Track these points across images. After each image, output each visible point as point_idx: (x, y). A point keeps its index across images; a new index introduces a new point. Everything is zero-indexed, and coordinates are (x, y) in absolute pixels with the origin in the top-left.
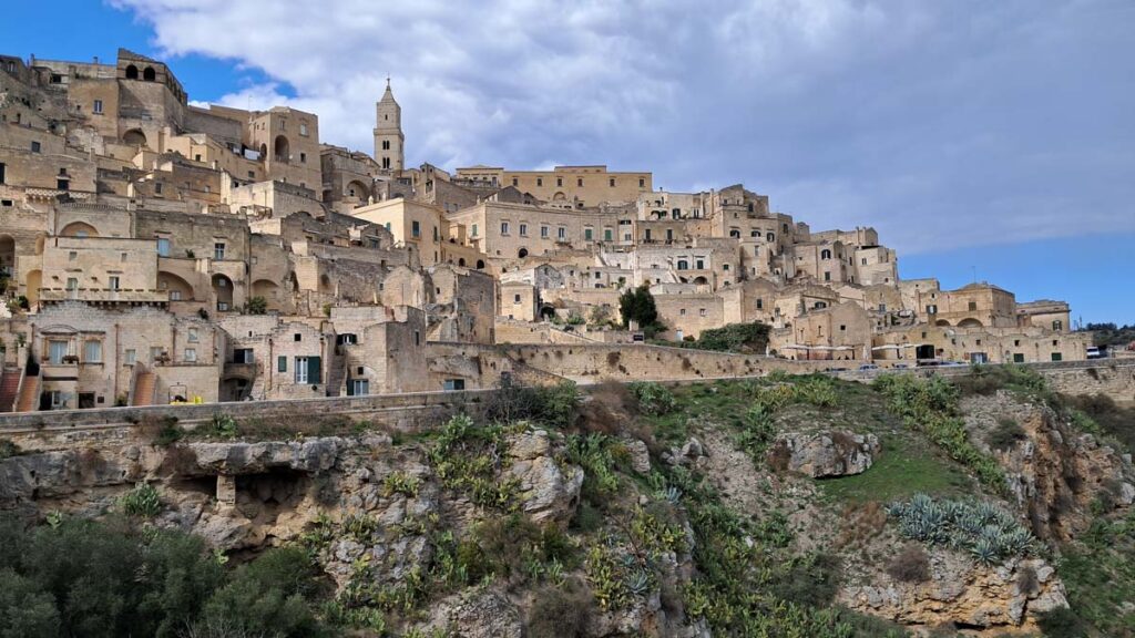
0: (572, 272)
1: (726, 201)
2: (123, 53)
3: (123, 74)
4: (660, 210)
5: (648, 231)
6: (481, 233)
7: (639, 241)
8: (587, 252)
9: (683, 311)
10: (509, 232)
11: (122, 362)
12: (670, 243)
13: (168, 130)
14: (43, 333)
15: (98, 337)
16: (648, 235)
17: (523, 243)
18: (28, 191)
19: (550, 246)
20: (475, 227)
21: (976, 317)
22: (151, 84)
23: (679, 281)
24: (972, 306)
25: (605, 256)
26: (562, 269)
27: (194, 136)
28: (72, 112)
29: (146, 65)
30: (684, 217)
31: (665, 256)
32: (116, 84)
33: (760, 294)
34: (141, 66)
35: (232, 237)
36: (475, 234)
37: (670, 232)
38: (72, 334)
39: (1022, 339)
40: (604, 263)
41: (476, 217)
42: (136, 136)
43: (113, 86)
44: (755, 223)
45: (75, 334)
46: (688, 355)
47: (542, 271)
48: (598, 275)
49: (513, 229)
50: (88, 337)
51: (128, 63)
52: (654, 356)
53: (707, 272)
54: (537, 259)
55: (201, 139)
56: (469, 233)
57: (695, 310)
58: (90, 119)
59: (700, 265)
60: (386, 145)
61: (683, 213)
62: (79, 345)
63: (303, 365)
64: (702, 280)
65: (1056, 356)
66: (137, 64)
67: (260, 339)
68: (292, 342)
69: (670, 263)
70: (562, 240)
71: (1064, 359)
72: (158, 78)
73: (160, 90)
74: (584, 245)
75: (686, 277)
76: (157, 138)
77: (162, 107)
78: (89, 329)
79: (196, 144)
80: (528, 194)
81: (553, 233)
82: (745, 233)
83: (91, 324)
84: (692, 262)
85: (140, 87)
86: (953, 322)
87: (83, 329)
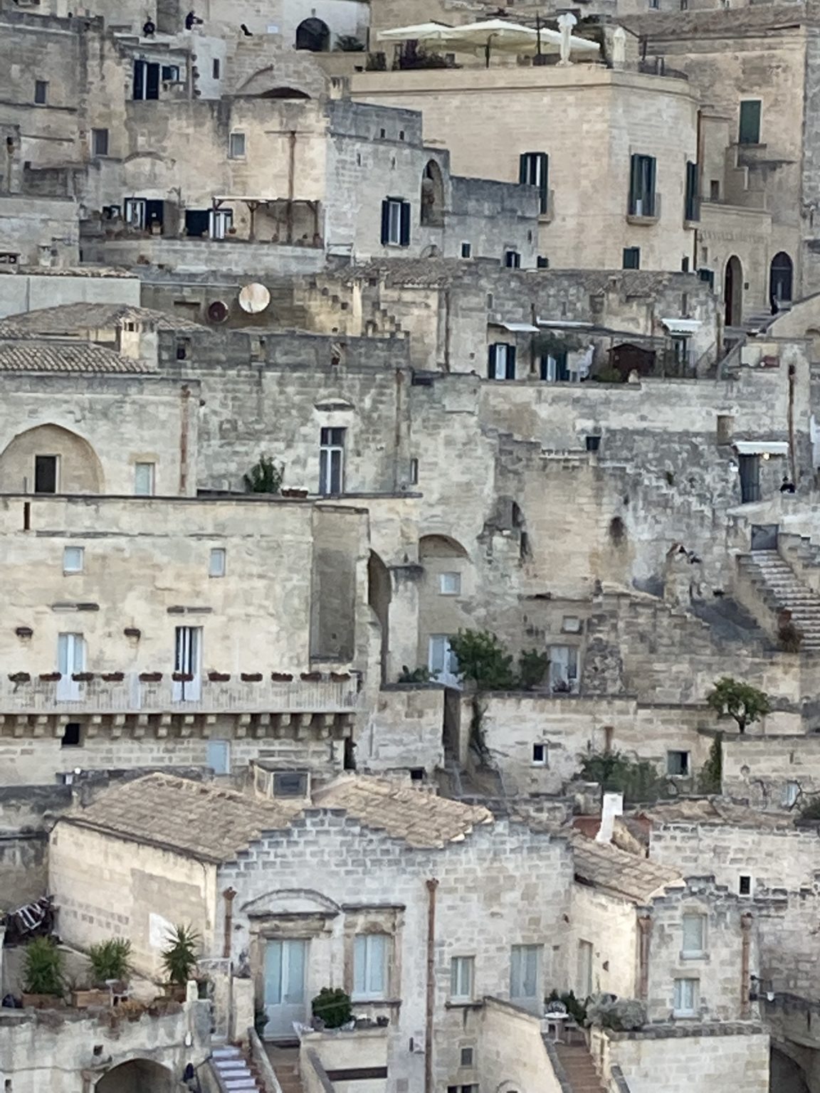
11: (440, 998)
14: (253, 917)
15: (382, 919)
38: (324, 916)
41: (759, 72)
45: (332, 916)
50: (361, 920)
62: (338, 946)
67: (781, 905)
78: (365, 899)
83: (370, 884)
87: (351, 900)
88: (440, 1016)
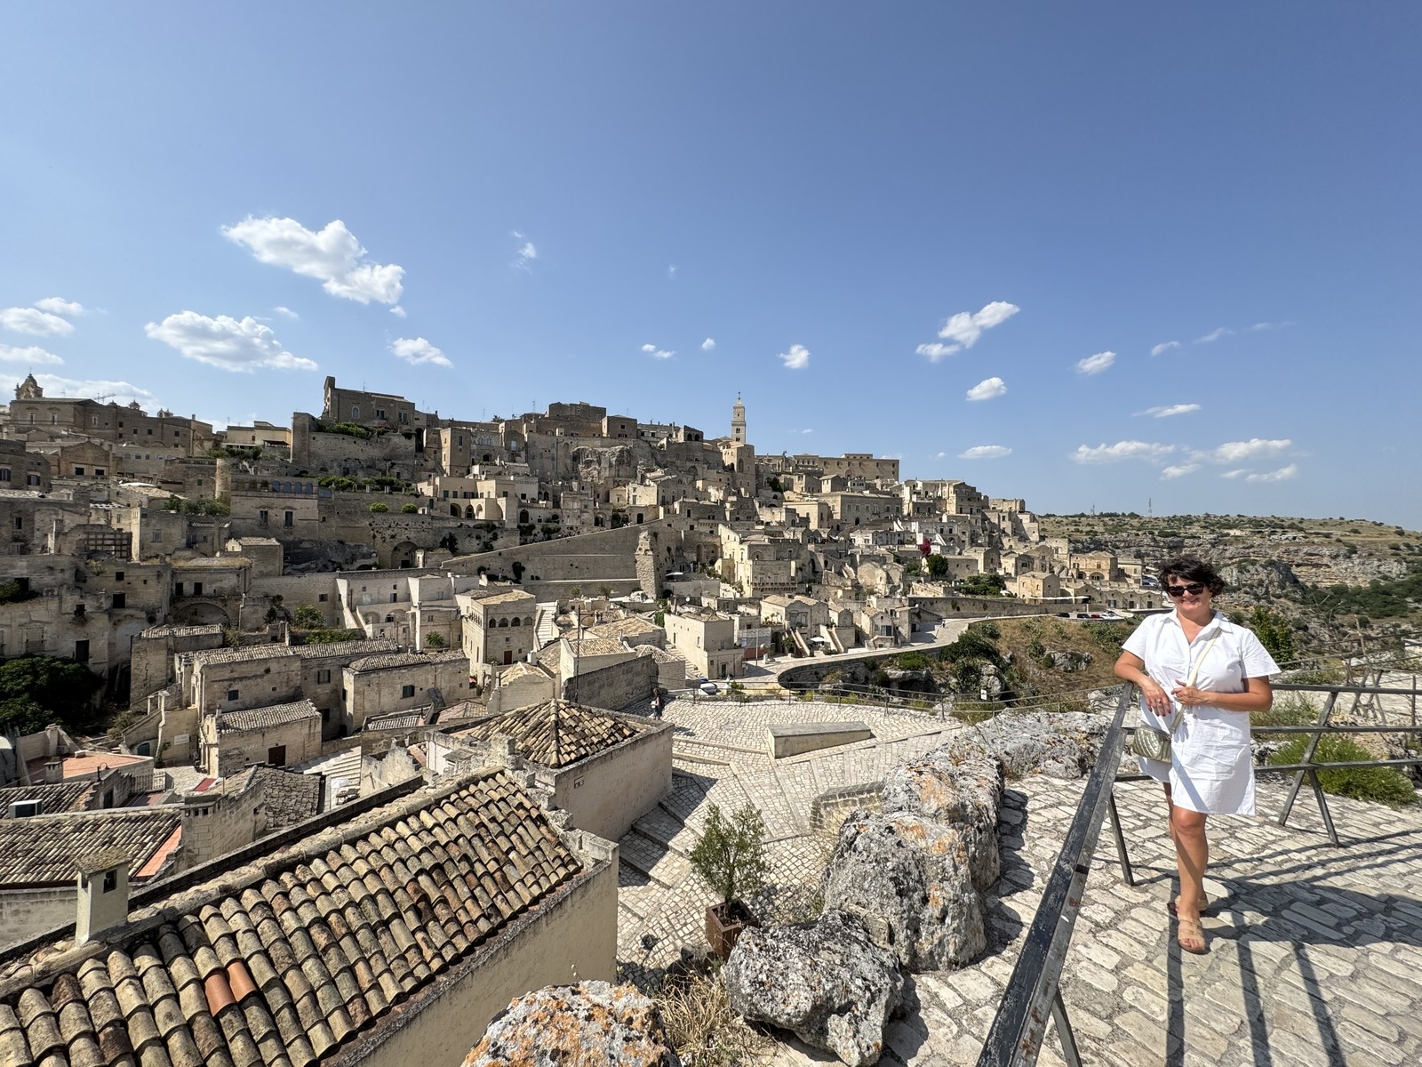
17: (858, 515)
24: (1099, 566)
34: (694, 434)
44: (971, 503)
49: (853, 509)
59: (951, 531)
60: (738, 430)
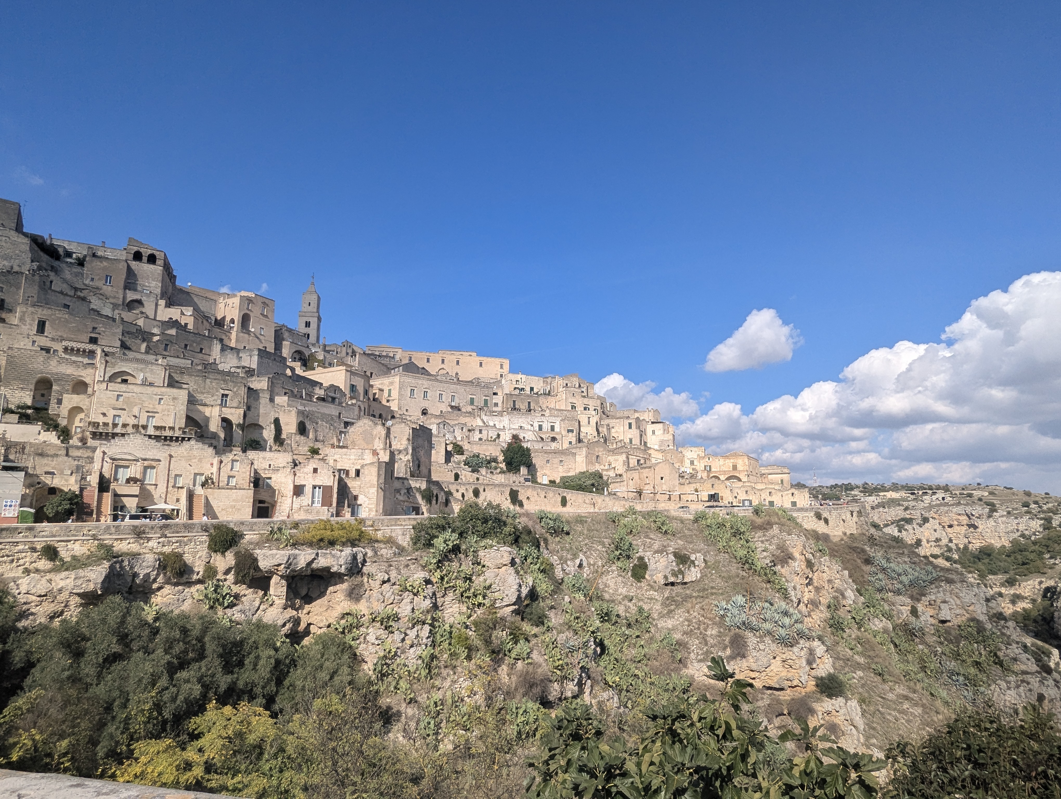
0: (462, 428)
1: (567, 384)
2: (131, 241)
3: (131, 256)
4: (520, 387)
5: (514, 402)
6: (395, 394)
7: (508, 408)
8: (471, 414)
9: (548, 461)
10: (415, 396)
11: (171, 484)
12: (530, 410)
13: (162, 303)
14: (111, 459)
15: (154, 463)
16: (514, 405)
17: (425, 404)
18: (64, 343)
19: (445, 408)
20: (390, 390)
21: (738, 475)
22: (152, 266)
23: (539, 439)
24: (735, 468)
25: (485, 418)
26: (455, 425)
27: (183, 308)
28: (87, 282)
29: (150, 252)
30: (537, 393)
31: (529, 420)
32: (126, 265)
33: (599, 452)
34: (146, 252)
35: (235, 389)
36: (389, 396)
37: (529, 403)
38: (134, 460)
39: (773, 491)
40: (484, 423)
41: (391, 383)
42: (136, 304)
43: (123, 266)
44: (586, 401)
45: (137, 461)
46: (564, 495)
47: (441, 426)
48: (481, 431)
49: (418, 394)
50: (146, 463)
51: (136, 249)
52: (542, 494)
53: (557, 433)
54: (436, 417)
55: (189, 311)
56: (386, 394)
57: (556, 461)
58: (101, 289)
59: (553, 428)
60: (308, 324)
61: (535, 391)
62: (139, 469)
63: (318, 493)
64: (554, 439)
65: (794, 504)
66: (142, 250)
67: (278, 470)
68: (310, 475)
69: (532, 425)
70: (453, 404)
71: (798, 506)
72: (158, 262)
73: (161, 272)
74: (469, 408)
75: (543, 436)
76: (154, 307)
77: (160, 285)
78: (148, 457)
79: (184, 314)
80: (423, 368)
81: (446, 398)
82: (580, 408)
83: (149, 453)
84: (546, 426)
85: (142, 268)
86: (722, 478)
87: (144, 457)
88: (170, 489)
